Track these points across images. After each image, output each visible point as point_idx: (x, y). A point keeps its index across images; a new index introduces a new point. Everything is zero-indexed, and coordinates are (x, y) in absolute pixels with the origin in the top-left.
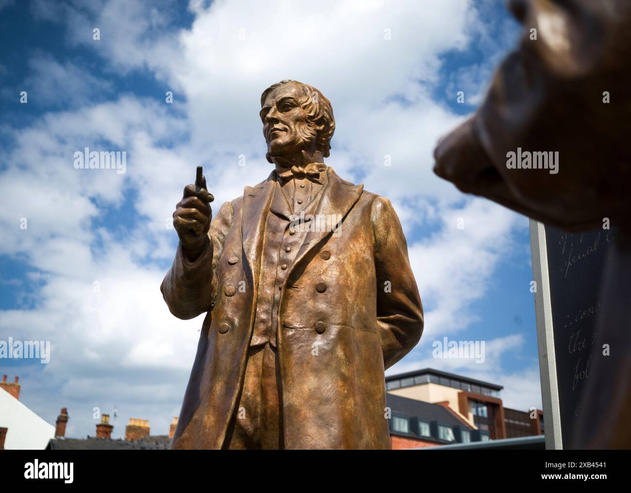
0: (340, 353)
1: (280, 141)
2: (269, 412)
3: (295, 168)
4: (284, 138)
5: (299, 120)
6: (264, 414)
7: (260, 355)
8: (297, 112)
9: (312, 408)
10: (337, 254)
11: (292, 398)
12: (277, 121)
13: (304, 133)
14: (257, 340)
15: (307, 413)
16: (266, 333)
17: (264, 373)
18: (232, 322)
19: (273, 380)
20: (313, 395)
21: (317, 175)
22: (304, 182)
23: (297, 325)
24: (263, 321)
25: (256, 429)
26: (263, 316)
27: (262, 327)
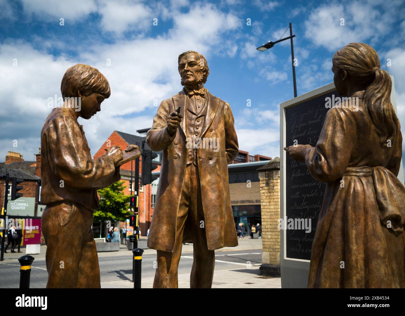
0: (217, 167)
1: (189, 80)
2: (194, 187)
3: (195, 91)
4: (191, 79)
5: (197, 71)
6: (192, 187)
7: (189, 167)
8: (196, 67)
9: (209, 186)
10: (215, 130)
11: (203, 183)
12: (188, 71)
13: (200, 77)
14: (188, 163)
15: (207, 187)
16: (191, 160)
17: (191, 173)
18: (178, 155)
19: (195, 176)
20: (209, 181)
21: (204, 95)
22: (199, 97)
23: (203, 157)
24: (190, 155)
25: (189, 192)
26: (190, 153)
27: (190, 157)
